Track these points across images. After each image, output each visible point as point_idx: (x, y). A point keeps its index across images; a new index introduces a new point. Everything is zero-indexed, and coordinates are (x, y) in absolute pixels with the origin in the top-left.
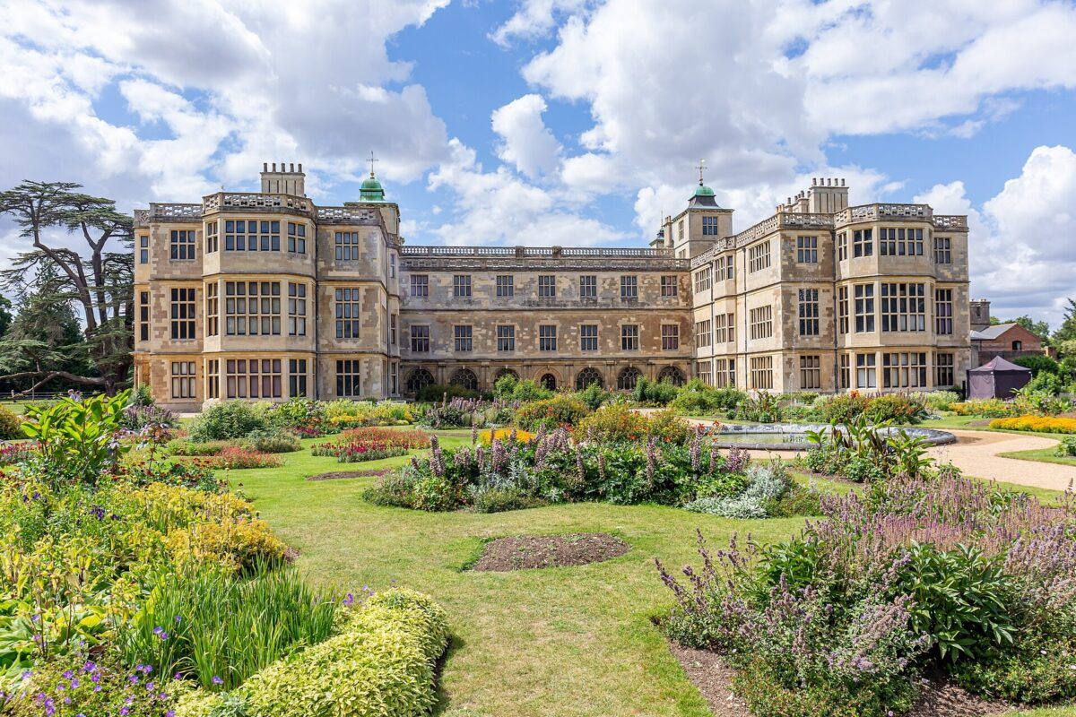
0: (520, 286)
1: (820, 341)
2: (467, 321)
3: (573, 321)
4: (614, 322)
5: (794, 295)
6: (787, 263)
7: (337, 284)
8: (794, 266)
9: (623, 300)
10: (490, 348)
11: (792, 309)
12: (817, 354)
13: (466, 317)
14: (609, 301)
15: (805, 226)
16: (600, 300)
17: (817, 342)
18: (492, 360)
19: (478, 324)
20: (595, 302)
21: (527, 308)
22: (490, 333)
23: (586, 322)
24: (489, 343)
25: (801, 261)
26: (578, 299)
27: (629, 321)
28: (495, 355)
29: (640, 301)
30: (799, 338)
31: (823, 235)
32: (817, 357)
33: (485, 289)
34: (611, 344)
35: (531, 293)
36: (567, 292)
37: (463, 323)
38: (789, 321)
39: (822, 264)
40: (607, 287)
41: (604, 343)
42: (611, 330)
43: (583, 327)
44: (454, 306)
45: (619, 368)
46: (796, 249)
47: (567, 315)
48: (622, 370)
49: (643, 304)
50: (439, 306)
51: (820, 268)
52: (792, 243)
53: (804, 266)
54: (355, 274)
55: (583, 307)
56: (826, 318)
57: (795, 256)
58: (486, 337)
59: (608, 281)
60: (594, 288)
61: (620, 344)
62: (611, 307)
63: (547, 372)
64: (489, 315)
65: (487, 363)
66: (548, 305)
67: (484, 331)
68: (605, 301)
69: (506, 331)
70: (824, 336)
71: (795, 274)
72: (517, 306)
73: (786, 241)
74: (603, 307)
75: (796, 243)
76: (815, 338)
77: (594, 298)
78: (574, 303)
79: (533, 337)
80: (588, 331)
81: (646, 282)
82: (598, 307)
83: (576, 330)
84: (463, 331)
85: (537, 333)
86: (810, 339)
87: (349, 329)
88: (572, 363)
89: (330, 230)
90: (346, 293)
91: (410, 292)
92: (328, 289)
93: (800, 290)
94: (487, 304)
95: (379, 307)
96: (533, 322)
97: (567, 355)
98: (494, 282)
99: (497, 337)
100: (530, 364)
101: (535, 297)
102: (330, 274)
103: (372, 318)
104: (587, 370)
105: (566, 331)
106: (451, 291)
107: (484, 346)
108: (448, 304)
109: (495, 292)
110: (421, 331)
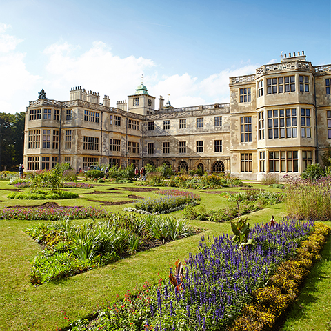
0: (189, 124)
1: (252, 145)
2: (168, 140)
3: (210, 139)
5: (237, 120)
6: (233, 104)
7: (65, 129)
8: (237, 105)
10: (176, 152)
11: (236, 128)
13: (167, 138)
14: (227, 128)
16: (223, 128)
17: (250, 146)
19: (172, 141)
20: (221, 129)
21: (191, 133)
22: (176, 145)
23: (217, 139)
24: (176, 149)
25: (241, 101)
26: (213, 128)
28: (178, 155)
30: (240, 144)
31: (253, 86)
32: (251, 154)
33: (174, 126)
35: (193, 126)
36: (209, 125)
37: (166, 141)
38: (234, 135)
40: (227, 121)
41: (225, 148)
43: (215, 141)
44: (163, 134)
46: (238, 96)
47: (209, 136)
50: (157, 134)
51: (252, 104)
52: (236, 93)
54: (70, 125)
55: (216, 132)
57: (238, 99)
58: (174, 147)
59: (227, 119)
60: (221, 122)
63: (199, 162)
64: (176, 137)
65: (175, 159)
66: (200, 132)
67: (174, 145)
68: (225, 128)
69: (183, 144)
72: (187, 133)
73: (233, 92)
74: (225, 131)
75: (238, 92)
76: (249, 143)
77: (221, 127)
78: (211, 130)
79: (194, 146)
80: (218, 142)
82: (222, 132)
83: (212, 143)
84: (166, 144)
85: (195, 144)
86: (246, 144)
87: (68, 146)
88: (210, 158)
89: (65, 110)
90: (68, 132)
91: (147, 129)
92: (64, 131)
93: (241, 117)
94: (175, 133)
95: (76, 136)
96: (194, 140)
97: (208, 155)
98: (179, 123)
99: (179, 147)
100: (192, 159)
101: (194, 128)
102: (64, 125)
103: (75, 141)
104: (217, 162)
105: (208, 143)
106: (162, 127)
107: (174, 151)
108: (161, 133)
109: (179, 127)
110: (151, 145)
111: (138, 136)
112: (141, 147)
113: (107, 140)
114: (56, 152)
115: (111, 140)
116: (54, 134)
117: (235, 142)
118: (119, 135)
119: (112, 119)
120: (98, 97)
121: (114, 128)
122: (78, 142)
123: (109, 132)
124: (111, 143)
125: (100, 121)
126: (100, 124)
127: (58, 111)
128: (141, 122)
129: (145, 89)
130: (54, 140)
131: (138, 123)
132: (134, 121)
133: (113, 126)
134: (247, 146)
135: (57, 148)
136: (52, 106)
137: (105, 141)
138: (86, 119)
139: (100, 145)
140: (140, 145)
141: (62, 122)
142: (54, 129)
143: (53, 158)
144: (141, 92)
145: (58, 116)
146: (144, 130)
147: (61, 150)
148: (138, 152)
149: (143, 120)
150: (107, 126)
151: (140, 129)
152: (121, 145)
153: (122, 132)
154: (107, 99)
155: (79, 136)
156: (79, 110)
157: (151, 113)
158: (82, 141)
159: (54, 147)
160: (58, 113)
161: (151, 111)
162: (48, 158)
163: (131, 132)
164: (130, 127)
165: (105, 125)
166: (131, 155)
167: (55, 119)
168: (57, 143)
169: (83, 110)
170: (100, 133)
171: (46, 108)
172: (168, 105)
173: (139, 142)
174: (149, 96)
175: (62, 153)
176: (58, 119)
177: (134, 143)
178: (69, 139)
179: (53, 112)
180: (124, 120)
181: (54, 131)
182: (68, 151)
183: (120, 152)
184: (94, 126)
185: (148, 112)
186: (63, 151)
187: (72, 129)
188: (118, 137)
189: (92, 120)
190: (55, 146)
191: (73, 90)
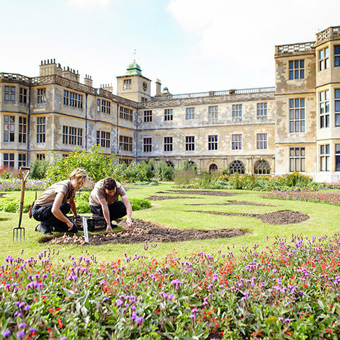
0: (198, 113)
1: (305, 137)
2: (170, 134)
3: (227, 133)
4: (252, 132)
5: (285, 103)
6: (280, 81)
7: (37, 115)
8: (285, 83)
9: (258, 118)
10: (181, 149)
11: (283, 114)
12: (303, 147)
13: (169, 132)
14: (249, 119)
15: (294, 53)
16: (243, 119)
17: (303, 137)
18: (182, 157)
19: (175, 136)
20: (241, 120)
21: (201, 126)
22: (182, 141)
23: (235, 133)
24: (181, 146)
25: (290, 78)
26: (230, 118)
27: (261, 131)
28: (183, 154)
29: (268, 118)
30: (289, 135)
31: (308, 58)
32: (304, 149)
33: (179, 116)
34: (249, 146)
35: (204, 117)
36: (225, 115)
37: (168, 136)
38: (281, 123)
39: (307, 79)
40: (248, 111)
41: (245, 145)
42: (250, 137)
43: (233, 135)
44: (164, 127)
45: (255, 161)
46: (287, 71)
47: (224, 130)
48: (257, 162)
49: (271, 120)
50: (157, 127)
51: (306, 82)
52: (284, 66)
53: (293, 82)
54: (43, 110)
55: (234, 124)
56: (310, 119)
57: (286, 76)
58: (179, 143)
59: (249, 107)
60: (240, 112)
61: (256, 145)
62: (250, 123)
63: (212, 163)
64: (181, 131)
65: (180, 158)
66: (213, 123)
67: (179, 140)
68: (246, 120)
69: (190, 139)
70: (308, 133)
71: (286, 89)
72: (196, 125)
73: (279, 65)
74: (246, 123)
75: (287, 66)
76: (301, 135)
77: (240, 117)
78: (228, 122)
79: (205, 142)
80: (236, 138)
81: (273, 106)
82: (242, 124)
83: (228, 138)
84: (168, 140)
85: (207, 140)
86: (297, 135)
87: (42, 138)
88: (226, 158)
89: (35, 89)
90: (41, 120)
91: (143, 120)
92: (34, 119)
93: (290, 100)
94: (181, 125)
95: (53, 126)
96: (205, 134)
97: (224, 153)
98: (185, 112)
99: (185, 143)
100: (202, 158)
101: (206, 119)
102: (35, 111)
103: (50, 132)
104: (235, 162)
105: (223, 138)
106: (163, 118)
107: (179, 148)
108: (161, 125)
109: (185, 117)
110: (148, 141)
111: (131, 129)
112: (134, 143)
113: (94, 132)
114: (24, 147)
115: (98, 132)
116: (20, 122)
117: (281, 132)
118: (108, 126)
119: (99, 105)
120: (77, 76)
121: (103, 117)
122: (56, 133)
123: (96, 121)
124: (98, 136)
125: (84, 106)
126: (85, 111)
127: (25, 90)
128: (134, 111)
129: (138, 69)
130: (20, 131)
131: (131, 111)
132: (126, 109)
133: (102, 114)
134: (298, 138)
135: (24, 142)
136: (17, 82)
137: (90, 134)
138: (66, 102)
139: (84, 139)
140: (133, 141)
141: (31, 106)
142: (21, 115)
143: (20, 155)
144: (135, 72)
145: (25, 98)
146: (139, 121)
147: (31, 145)
148: (131, 150)
149: (137, 109)
150: (93, 114)
151: (134, 119)
152: (111, 140)
153: (112, 122)
154: (89, 80)
155: (56, 126)
156: (56, 89)
157: (146, 100)
158: (61, 132)
159: (20, 141)
160: (25, 93)
161: (146, 97)
162: (12, 156)
163: (123, 123)
164: (121, 117)
165: (91, 112)
166: (123, 153)
167: (21, 101)
168: (25, 135)
169: (62, 89)
170: (84, 122)
171: (7, 84)
172: (166, 92)
173: (132, 136)
174: (144, 78)
175: (31, 149)
176: (25, 102)
177: (126, 138)
178: (41, 128)
179: (17, 90)
180: (114, 107)
181: (20, 118)
182: (41, 146)
183: (109, 149)
184: (76, 112)
185: (143, 98)
186: (34, 147)
187: (47, 116)
188: (107, 129)
189: (74, 105)
190: (22, 139)
191: (43, 64)
